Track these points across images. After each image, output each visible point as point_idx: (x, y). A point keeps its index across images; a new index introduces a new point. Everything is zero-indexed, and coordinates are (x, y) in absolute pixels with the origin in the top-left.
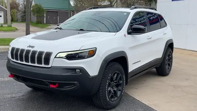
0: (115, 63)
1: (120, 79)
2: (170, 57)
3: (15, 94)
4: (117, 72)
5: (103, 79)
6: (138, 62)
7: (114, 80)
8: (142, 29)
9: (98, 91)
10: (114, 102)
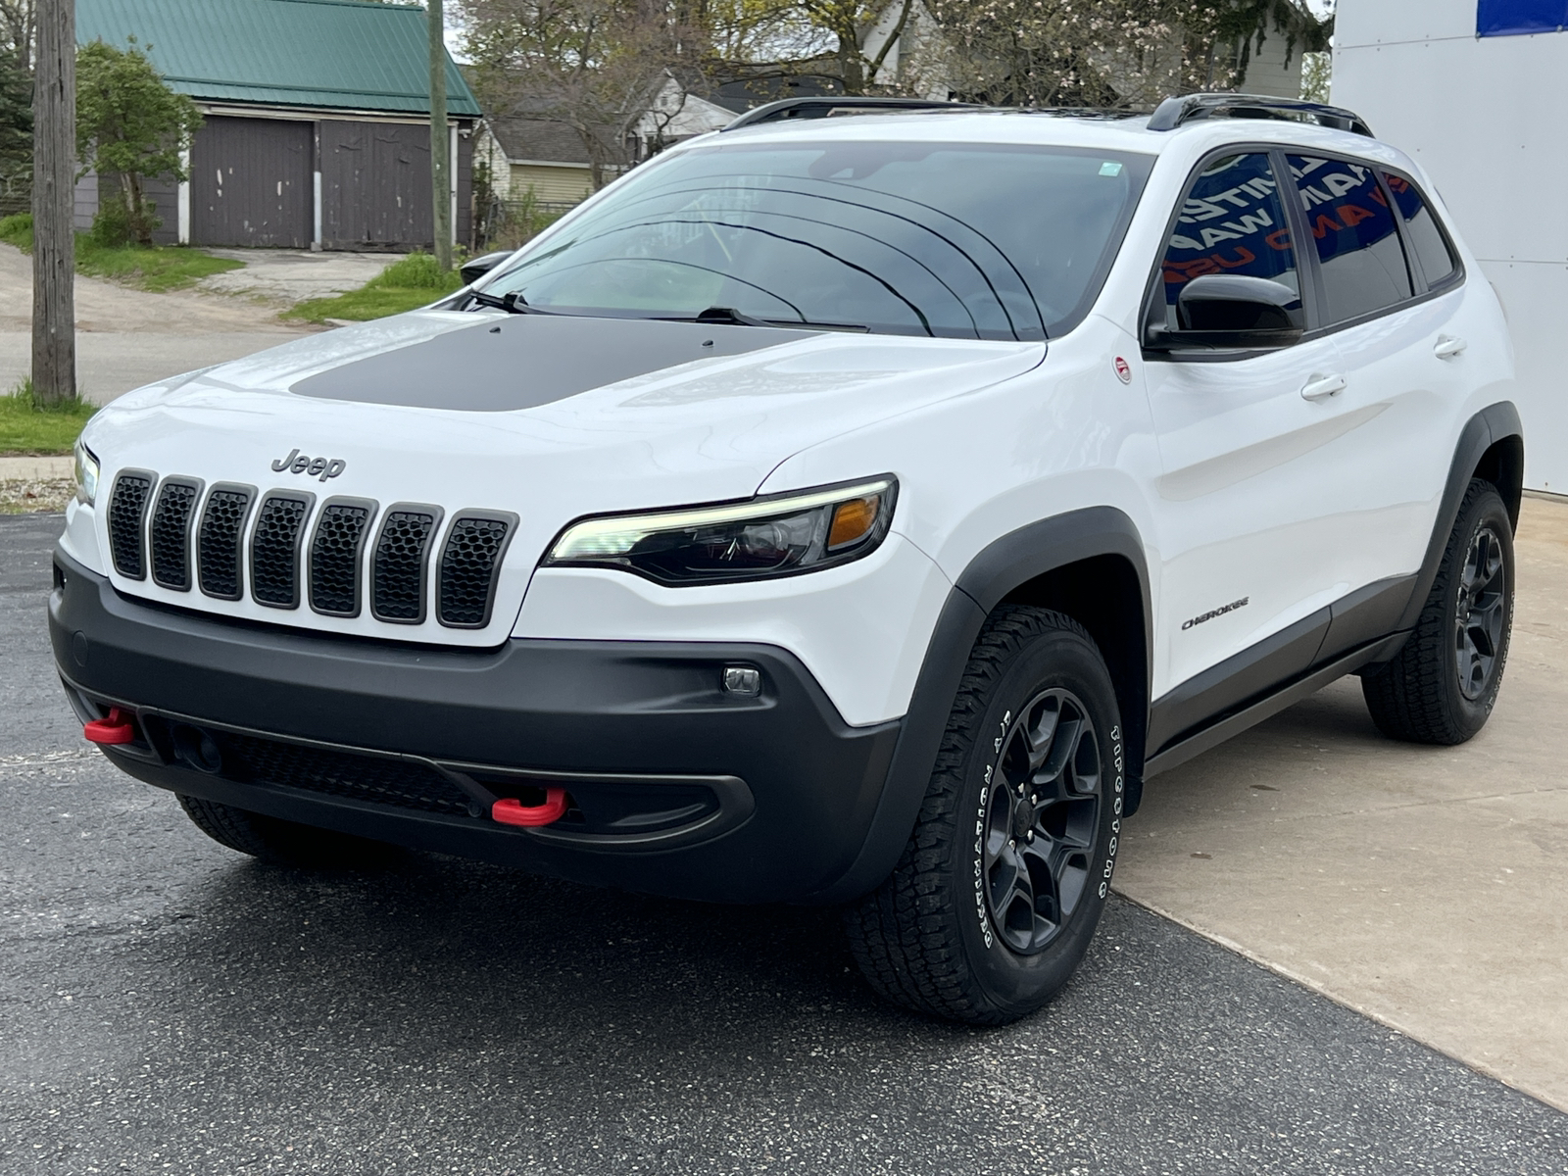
0: (1041, 613)
1: (1085, 762)
2: (1493, 568)
3: (104, 899)
4: (1061, 694)
5: (950, 759)
6: (1226, 610)
7: (1036, 771)
8: (1274, 309)
9: (908, 861)
10: (1033, 961)
